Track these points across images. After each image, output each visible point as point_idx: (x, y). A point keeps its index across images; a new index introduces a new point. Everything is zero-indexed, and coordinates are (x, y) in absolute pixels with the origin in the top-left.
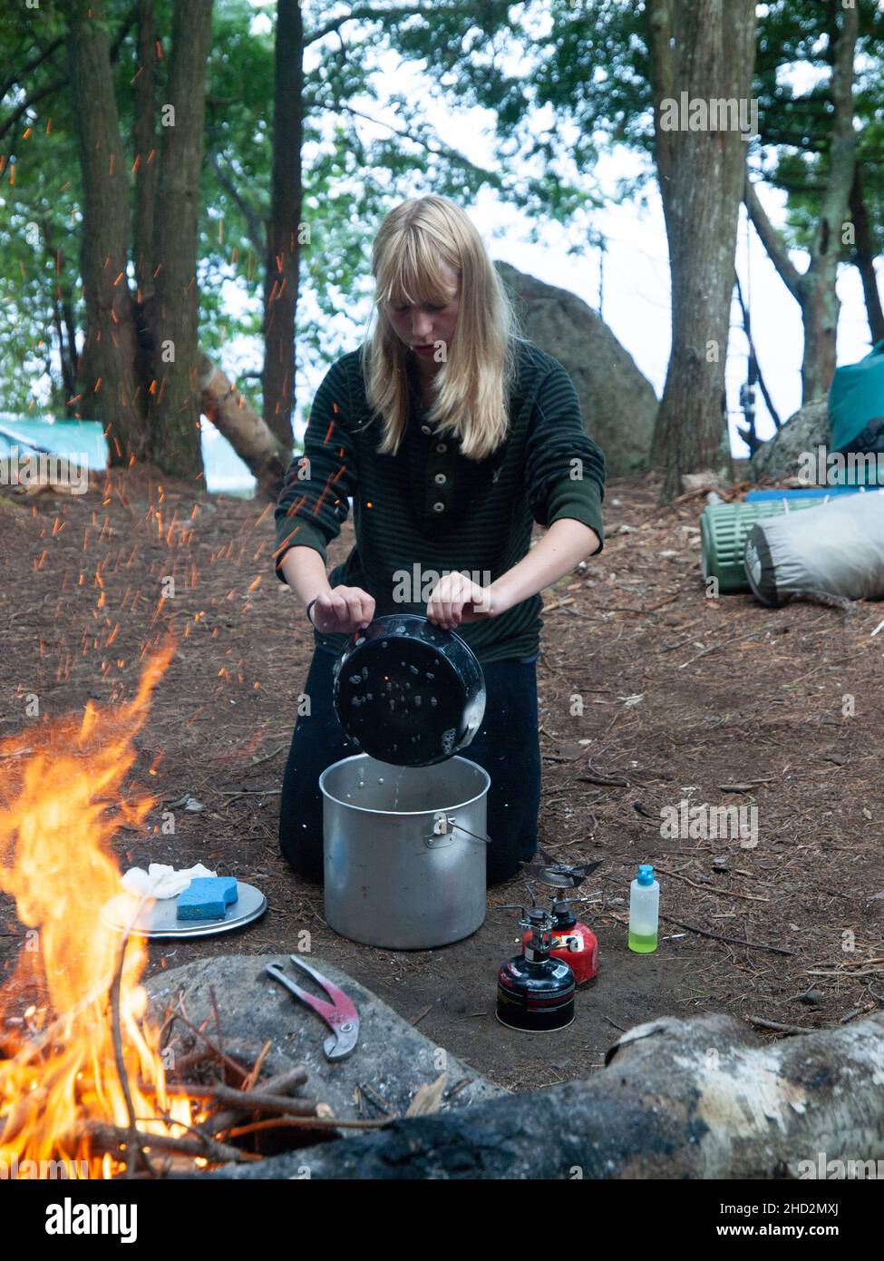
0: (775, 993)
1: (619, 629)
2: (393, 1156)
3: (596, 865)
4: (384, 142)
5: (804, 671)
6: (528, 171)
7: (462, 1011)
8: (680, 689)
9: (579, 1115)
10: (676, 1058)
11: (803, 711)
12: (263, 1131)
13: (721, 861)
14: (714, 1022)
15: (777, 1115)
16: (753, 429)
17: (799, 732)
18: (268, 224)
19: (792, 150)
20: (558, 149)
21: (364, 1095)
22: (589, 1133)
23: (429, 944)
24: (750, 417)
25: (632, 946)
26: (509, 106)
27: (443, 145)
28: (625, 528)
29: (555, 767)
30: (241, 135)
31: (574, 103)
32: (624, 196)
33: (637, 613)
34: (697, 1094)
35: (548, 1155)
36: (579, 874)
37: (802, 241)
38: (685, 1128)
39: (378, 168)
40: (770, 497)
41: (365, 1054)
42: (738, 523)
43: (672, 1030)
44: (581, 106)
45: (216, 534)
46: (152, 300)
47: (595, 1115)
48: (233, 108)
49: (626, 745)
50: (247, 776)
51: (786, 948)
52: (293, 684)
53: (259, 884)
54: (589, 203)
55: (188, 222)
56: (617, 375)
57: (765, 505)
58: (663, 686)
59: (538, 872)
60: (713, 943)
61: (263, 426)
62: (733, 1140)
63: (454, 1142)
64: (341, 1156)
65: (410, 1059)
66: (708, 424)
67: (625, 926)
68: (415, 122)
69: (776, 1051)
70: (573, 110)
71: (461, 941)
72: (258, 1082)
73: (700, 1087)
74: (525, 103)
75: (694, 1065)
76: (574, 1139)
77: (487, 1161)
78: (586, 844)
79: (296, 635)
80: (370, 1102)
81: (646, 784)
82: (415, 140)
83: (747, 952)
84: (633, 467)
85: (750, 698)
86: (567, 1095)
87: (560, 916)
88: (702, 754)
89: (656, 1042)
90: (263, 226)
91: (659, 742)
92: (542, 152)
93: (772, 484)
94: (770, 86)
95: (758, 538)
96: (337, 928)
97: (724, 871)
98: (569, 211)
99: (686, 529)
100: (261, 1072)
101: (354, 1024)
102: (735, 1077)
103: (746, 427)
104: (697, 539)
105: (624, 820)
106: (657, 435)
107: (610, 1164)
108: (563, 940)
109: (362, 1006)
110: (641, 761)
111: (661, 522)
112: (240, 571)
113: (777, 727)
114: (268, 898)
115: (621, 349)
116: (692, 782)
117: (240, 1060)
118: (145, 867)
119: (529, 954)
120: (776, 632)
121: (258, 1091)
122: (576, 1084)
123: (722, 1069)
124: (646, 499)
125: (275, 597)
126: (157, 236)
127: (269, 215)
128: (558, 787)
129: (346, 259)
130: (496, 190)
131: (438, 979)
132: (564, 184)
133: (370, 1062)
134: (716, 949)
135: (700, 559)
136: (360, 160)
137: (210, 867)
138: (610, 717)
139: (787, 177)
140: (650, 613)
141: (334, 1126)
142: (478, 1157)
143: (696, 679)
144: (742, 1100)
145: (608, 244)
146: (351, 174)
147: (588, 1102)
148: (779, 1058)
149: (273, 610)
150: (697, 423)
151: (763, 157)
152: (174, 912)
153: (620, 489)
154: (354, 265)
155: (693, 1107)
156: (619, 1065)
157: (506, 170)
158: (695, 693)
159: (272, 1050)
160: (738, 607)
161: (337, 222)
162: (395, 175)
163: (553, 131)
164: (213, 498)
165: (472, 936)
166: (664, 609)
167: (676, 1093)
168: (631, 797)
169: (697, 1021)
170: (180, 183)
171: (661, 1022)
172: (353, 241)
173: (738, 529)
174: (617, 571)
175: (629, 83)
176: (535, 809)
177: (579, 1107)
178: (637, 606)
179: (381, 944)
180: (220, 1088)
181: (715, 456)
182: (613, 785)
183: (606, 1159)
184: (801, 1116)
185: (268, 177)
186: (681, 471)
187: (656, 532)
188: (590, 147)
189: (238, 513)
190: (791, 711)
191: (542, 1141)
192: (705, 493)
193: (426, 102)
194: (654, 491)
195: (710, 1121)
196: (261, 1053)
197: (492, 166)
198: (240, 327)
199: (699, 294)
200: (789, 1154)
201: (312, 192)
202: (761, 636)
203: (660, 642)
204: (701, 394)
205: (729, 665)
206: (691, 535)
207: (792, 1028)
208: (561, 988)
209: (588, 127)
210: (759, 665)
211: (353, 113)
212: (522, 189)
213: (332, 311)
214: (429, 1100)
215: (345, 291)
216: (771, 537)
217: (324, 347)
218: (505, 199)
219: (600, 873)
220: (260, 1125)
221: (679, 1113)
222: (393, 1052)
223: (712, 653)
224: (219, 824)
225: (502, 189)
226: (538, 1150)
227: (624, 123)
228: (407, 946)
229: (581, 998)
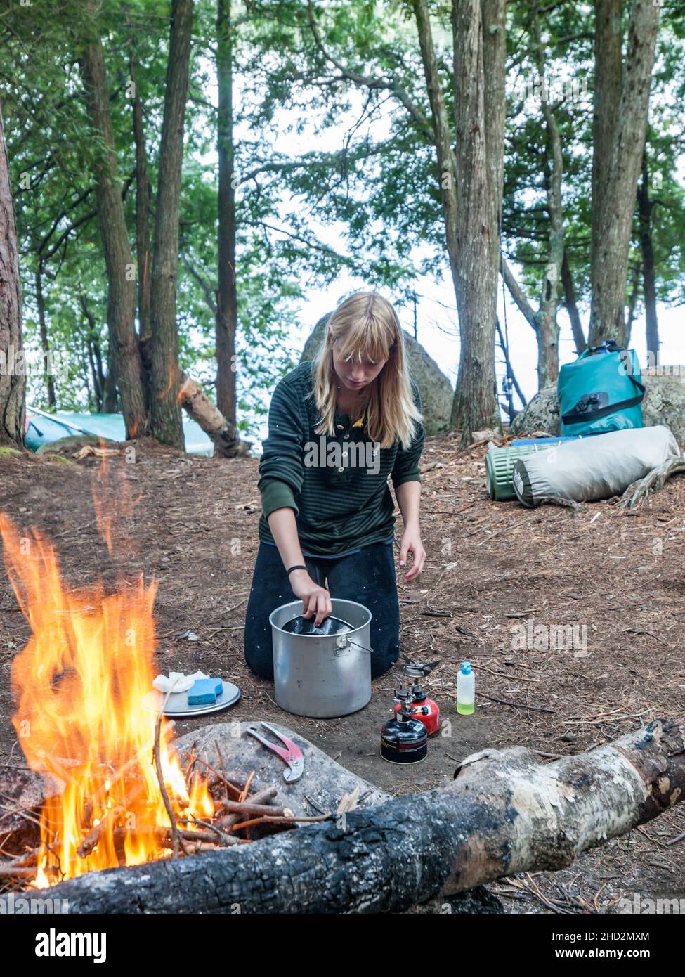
0: (546, 736)
1: (440, 524)
2: (333, 836)
3: (437, 663)
4: (284, 242)
5: (552, 545)
6: (370, 256)
7: (360, 753)
8: (479, 558)
9: (442, 808)
10: (497, 772)
11: (552, 568)
12: (251, 826)
13: (509, 659)
14: (517, 751)
15: (557, 804)
16: (511, 404)
17: (551, 581)
18: (216, 292)
19: (525, 240)
20: (387, 243)
21: (309, 803)
22: (448, 819)
23: (339, 714)
24: (509, 397)
25: (459, 711)
26: (357, 220)
27: (319, 243)
28: (440, 465)
29: (407, 607)
30: (200, 242)
31: (395, 216)
32: (427, 270)
33: (450, 515)
34: (510, 793)
35: (424, 832)
36: (427, 668)
37: (532, 293)
38: (504, 813)
39: (280, 259)
40: (525, 444)
41: (307, 778)
42: (508, 459)
43: (493, 756)
44: (400, 218)
45: (194, 477)
46: (150, 339)
47: (451, 808)
48: (194, 226)
49: (449, 592)
50: (223, 619)
51: (551, 709)
52: (247, 564)
53: (235, 682)
54: (406, 275)
55: (171, 293)
56: (428, 376)
57: (523, 448)
58: (468, 557)
59: (402, 669)
60: (507, 707)
61: (218, 413)
62: (533, 819)
63: (369, 826)
64: (302, 837)
65: (335, 780)
66: (486, 401)
67: (455, 699)
68: (302, 230)
69: (555, 765)
70: (395, 221)
71: (358, 712)
72: (248, 796)
73: (512, 789)
74: (367, 217)
75: (507, 776)
76: (439, 822)
77: (388, 837)
78: (429, 651)
79: (248, 535)
80: (313, 807)
81: (462, 615)
82: (302, 241)
83: (528, 712)
84: (440, 430)
85: (521, 562)
86: (434, 797)
87: (417, 694)
88: (494, 596)
89: (485, 763)
90: (213, 293)
91: (469, 591)
92: (378, 245)
93: (526, 436)
94: (510, 204)
95: (521, 467)
96: (283, 707)
97: (511, 665)
98: (395, 280)
99: (476, 464)
100: (249, 791)
101: (301, 760)
102: (532, 783)
103: (507, 403)
104: (484, 469)
105: (450, 637)
106: (453, 410)
107: (461, 836)
108: (419, 708)
109: (305, 750)
110: (458, 601)
111: (461, 461)
112: (210, 497)
113: (538, 578)
114: (241, 690)
115: (430, 360)
116: (489, 613)
117: (236, 784)
118: (167, 674)
119: (400, 718)
120: (534, 523)
121: (248, 803)
122: (439, 790)
123: (524, 778)
124: (450, 448)
125: (233, 513)
126: (152, 303)
127: (217, 288)
128: (410, 619)
129: (261, 313)
130: (351, 269)
131: (345, 734)
132: (391, 264)
133: (311, 784)
134: (509, 711)
135: (486, 481)
136: (269, 254)
137: (205, 673)
138: (438, 576)
139: (524, 256)
140: (458, 514)
141: (294, 821)
142: (383, 835)
143: (487, 552)
144: (537, 796)
145: (419, 299)
146: (264, 263)
147: (446, 800)
148: (557, 770)
149: (233, 520)
150: (480, 401)
151: (508, 244)
152: (186, 700)
153: (433, 442)
154: (266, 316)
155: (508, 801)
156: (463, 778)
157: (357, 257)
158: (488, 560)
159: (254, 777)
160: (510, 509)
161: (256, 292)
162: (291, 261)
163: (384, 233)
164: (190, 456)
165: (363, 709)
166: (466, 511)
167: (498, 793)
168: (454, 622)
169: (507, 750)
170: (166, 271)
171: (486, 752)
172: (266, 302)
173: (508, 462)
174: (437, 490)
175: (427, 204)
176: (396, 632)
177: (441, 803)
178: (450, 510)
179: (309, 715)
180: (225, 801)
181: (491, 420)
182: (443, 616)
183: (459, 833)
184: (572, 804)
185: (214, 265)
186: (471, 430)
187: (458, 467)
188: (405, 242)
189: (206, 464)
190: (546, 569)
191: (420, 824)
192: (486, 443)
193: (308, 218)
194: (454, 443)
195: (518, 809)
196: (249, 779)
197: (348, 254)
198: (199, 354)
199: (479, 325)
200: (566, 826)
201: (241, 274)
202: (525, 525)
203: (465, 531)
204: (481, 384)
205: (507, 543)
206: (479, 467)
207: (558, 756)
208: (419, 737)
209: (404, 229)
210: (525, 543)
211: (265, 226)
212: (366, 268)
213: (254, 344)
214: (349, 804)
215: (262, 331)
216: (528, 467)
217: (250, 365)
218: (356, 274)
219: (438, 668)
220: (250, 822)
221: (500, 805)
222: (325, 777)
223: (497, 536)
224: (210, 648)
225: (355, 268)
226: (418, 829)
227: (425, 228)
228: (324, 715)
229: (431, 743)
